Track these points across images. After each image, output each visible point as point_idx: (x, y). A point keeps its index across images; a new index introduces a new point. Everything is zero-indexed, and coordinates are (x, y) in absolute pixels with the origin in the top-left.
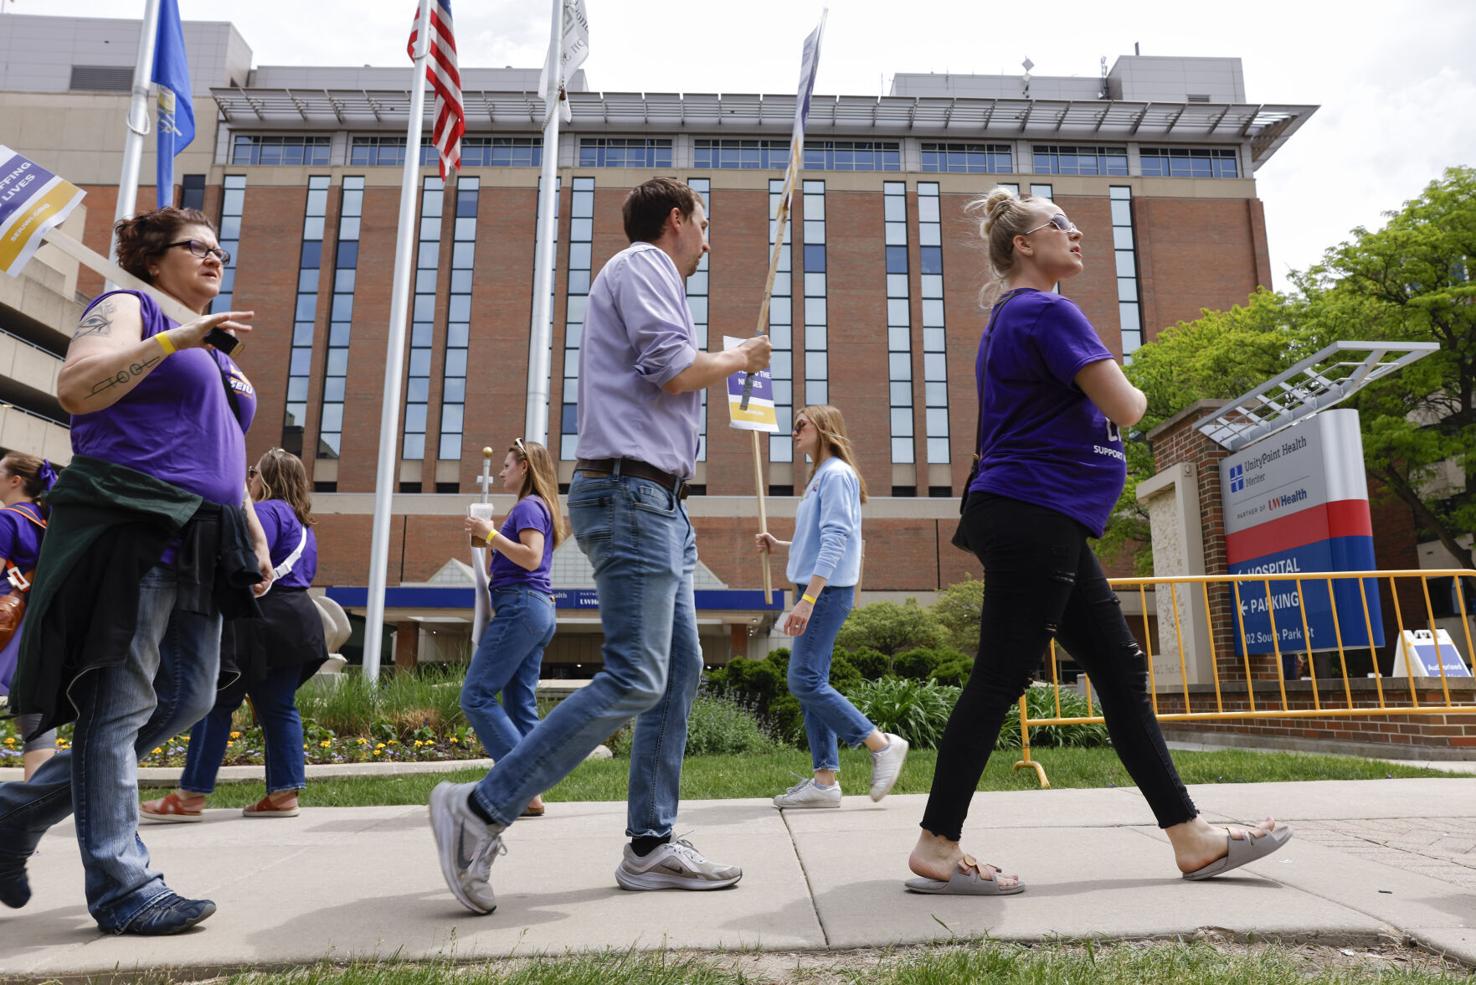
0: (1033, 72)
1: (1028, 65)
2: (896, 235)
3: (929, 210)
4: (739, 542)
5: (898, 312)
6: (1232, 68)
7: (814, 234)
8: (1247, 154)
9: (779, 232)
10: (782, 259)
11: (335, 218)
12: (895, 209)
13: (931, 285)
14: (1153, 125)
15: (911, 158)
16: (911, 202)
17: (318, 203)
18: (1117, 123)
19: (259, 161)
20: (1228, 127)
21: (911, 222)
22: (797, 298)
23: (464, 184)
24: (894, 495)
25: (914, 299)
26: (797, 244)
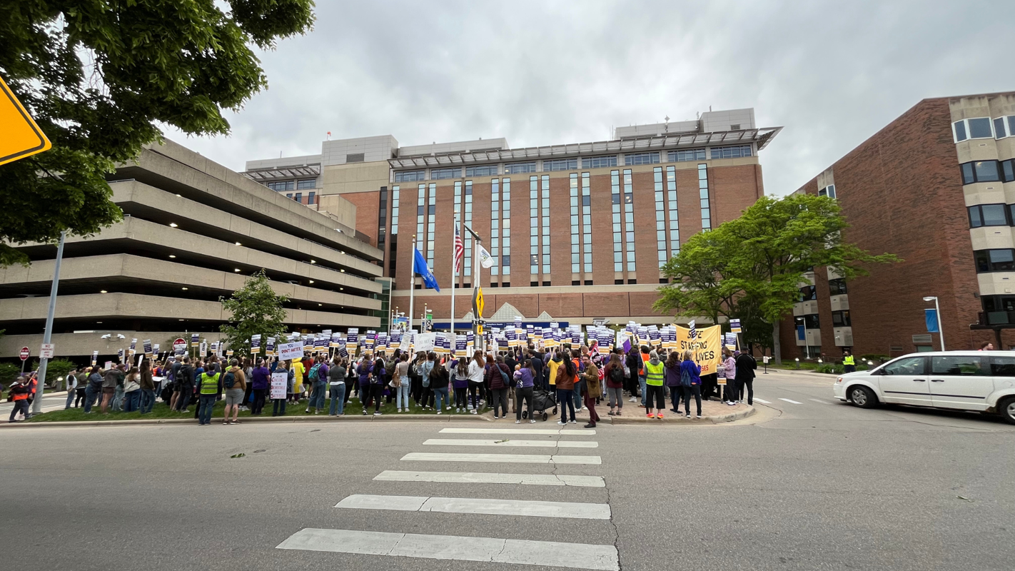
0: (669, 121)
1: (667, 119)
2: (615, 190)
3: (628, 180)
4: (561, 301)
5: (616, 218)
6: (749, 113)
7: (586, 192)
8: (755, 148)
9: (574, 192)
10: (574, 201)
11: (427, 198)
12: (615, 180)
13: (629, 207)
14: (716, 139)
15: (621, 161)
16: (621, 178)
17: (422, 193)
18: (701, 139)
19: (402, 181)
20: (747, 136)
21: (621, 185)
22: (580, 215)
23: (468, 183)
24: (616, 284)
25: (622, 213)
26: (580, 196)
